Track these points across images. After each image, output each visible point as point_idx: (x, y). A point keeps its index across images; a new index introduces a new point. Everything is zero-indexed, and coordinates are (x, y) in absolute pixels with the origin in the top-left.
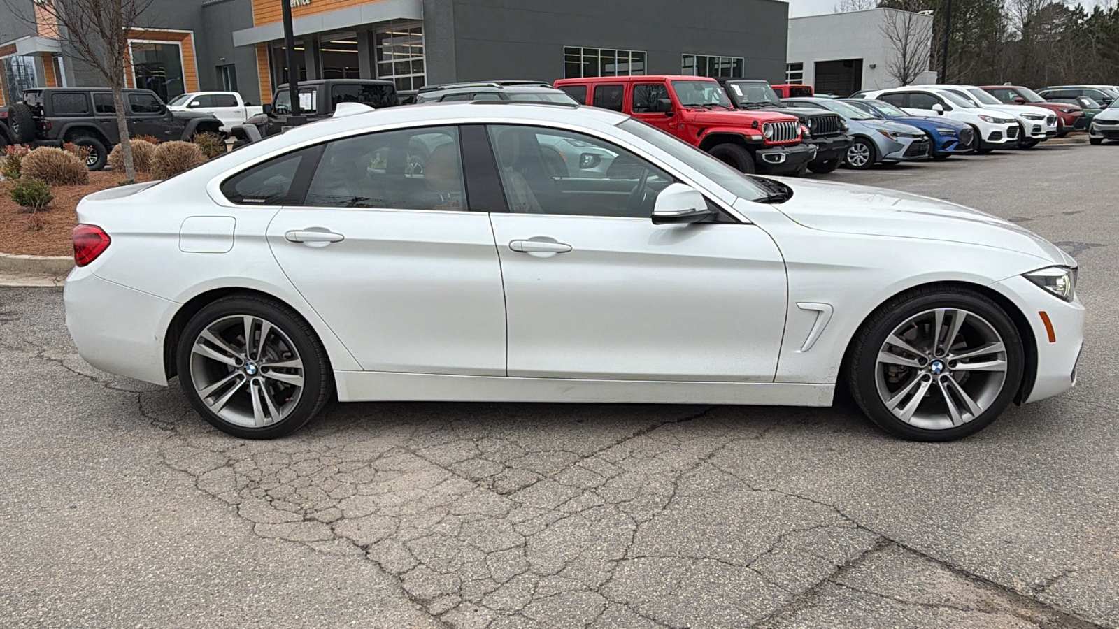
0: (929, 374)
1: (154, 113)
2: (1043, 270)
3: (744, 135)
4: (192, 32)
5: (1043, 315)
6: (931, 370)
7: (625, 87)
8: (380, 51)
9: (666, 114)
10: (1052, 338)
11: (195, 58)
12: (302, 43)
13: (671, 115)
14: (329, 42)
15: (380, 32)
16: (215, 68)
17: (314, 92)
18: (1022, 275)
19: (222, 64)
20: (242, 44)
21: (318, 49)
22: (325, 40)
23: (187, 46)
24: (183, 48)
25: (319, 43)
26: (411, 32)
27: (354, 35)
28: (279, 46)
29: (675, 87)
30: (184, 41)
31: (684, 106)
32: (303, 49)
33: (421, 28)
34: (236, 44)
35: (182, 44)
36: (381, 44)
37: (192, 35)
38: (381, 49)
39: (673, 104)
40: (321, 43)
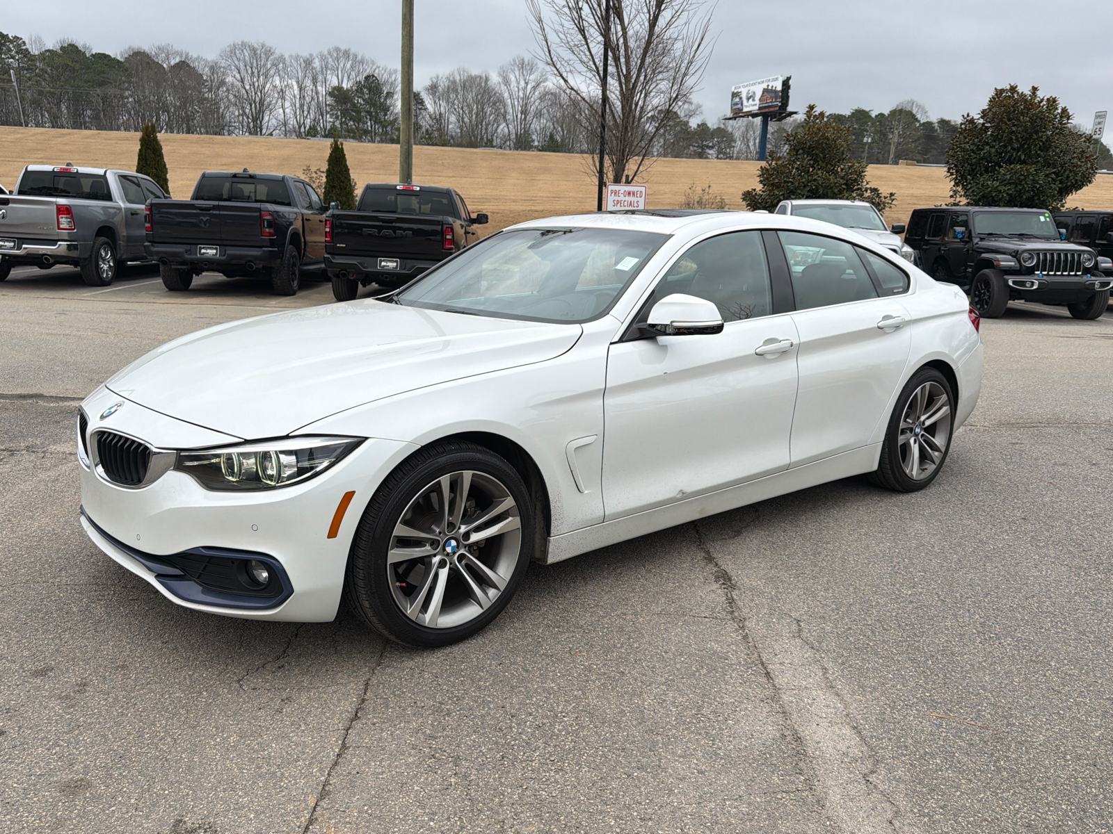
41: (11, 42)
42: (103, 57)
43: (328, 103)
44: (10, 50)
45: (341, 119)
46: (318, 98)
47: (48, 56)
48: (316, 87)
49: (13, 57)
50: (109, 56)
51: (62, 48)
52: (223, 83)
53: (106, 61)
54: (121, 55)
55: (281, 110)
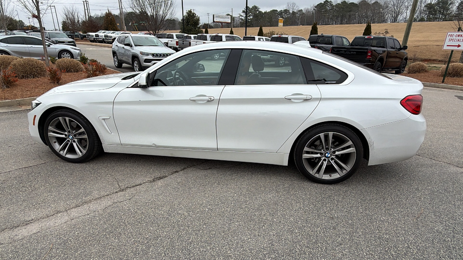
41: (329, 2)
42: (353, 4)
43: (424, 9)
44: (328, 5)
45: (428, 14)
46: (421, 8)
47: (338, 5)
48: (421, 4)
49: (328, 7)
50: (354, 3)
51: (342, 3)
52: (387, 7)
53: (353, 5)
54: (358, 3)
55: (406, 14)
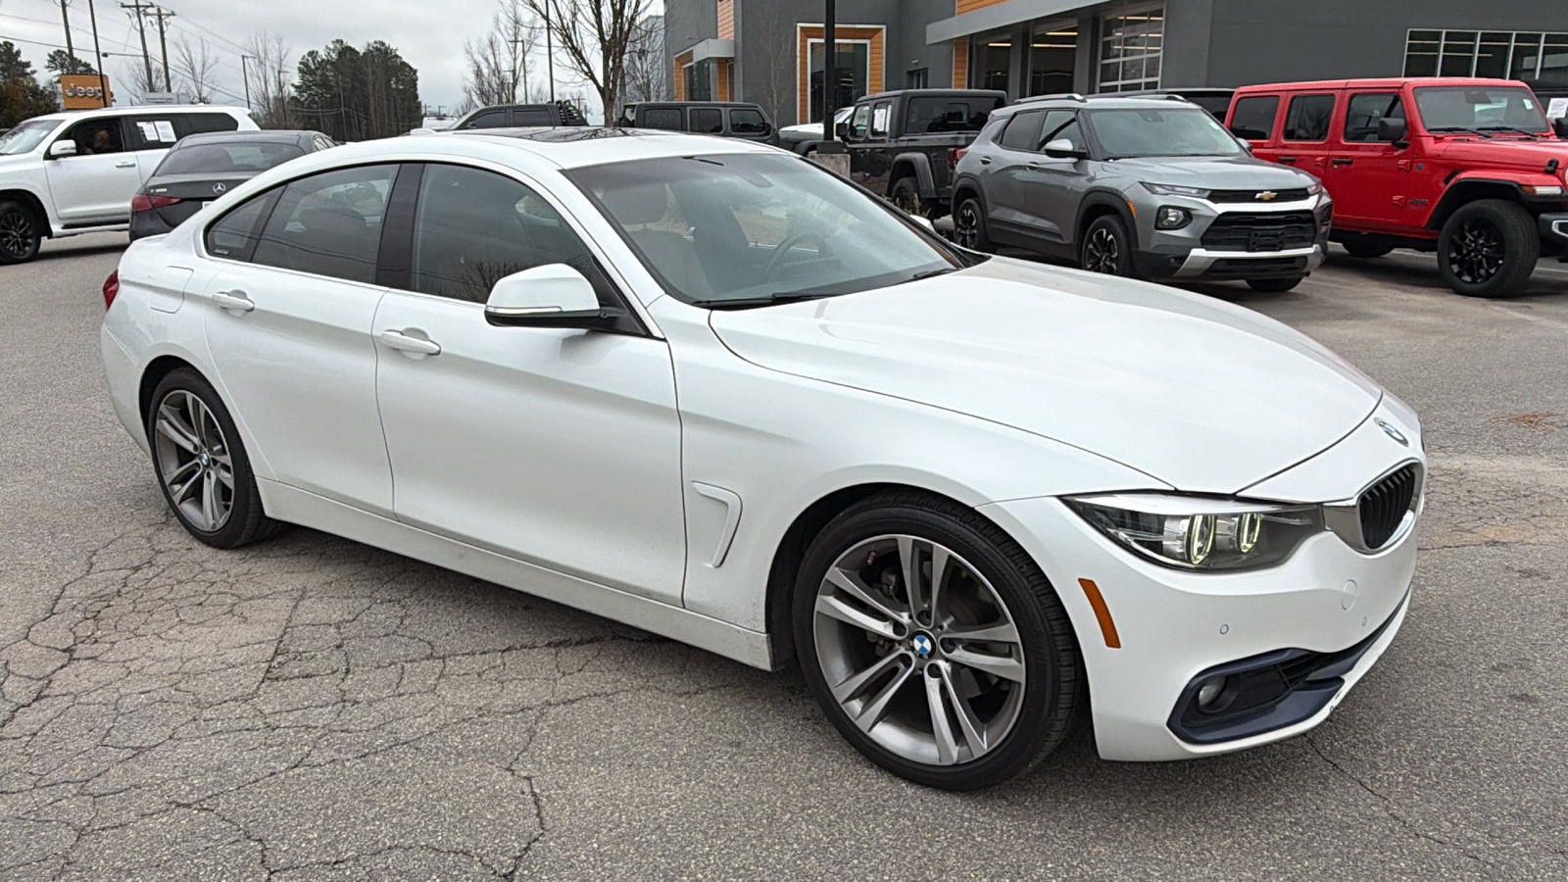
0: (910, 654)
1: (757, 134)
2: (1119, 496)
3: (1520, 185)
4: (884, 27)
5: (1089, 587)
6: (913, 649)
7: (1337, 99)
8: (1107, 45)
9: (1394, 144)
10: (1112, 639)
11: (884, 61)
12: (1008, 37)
13: (1404, 146)
14: (1044, 35)
15: (1109, 17)
16: (906, 74)
17: (890, 107)
18: (1060, 497)
19: (912, 69)
20: (939, 41)
21: (1028, 45)
22: (1039, 32)
23: (875, 45)
24: (871, 48)
25: (1031, 35)
26: (1151, 16)
27: (1074, 23)
28: (985, 42)
29: (1420, 98)
30: (873, 39)
31: (1429, 130)
32: (1009, 45)
33: (1162, 10)
34: (929, 42)
35: (871, 43)
36: (1110, 35)
37: (884, 31)
38: (1109, 42)
39: (1410, 127)
40: (1033, 37)
